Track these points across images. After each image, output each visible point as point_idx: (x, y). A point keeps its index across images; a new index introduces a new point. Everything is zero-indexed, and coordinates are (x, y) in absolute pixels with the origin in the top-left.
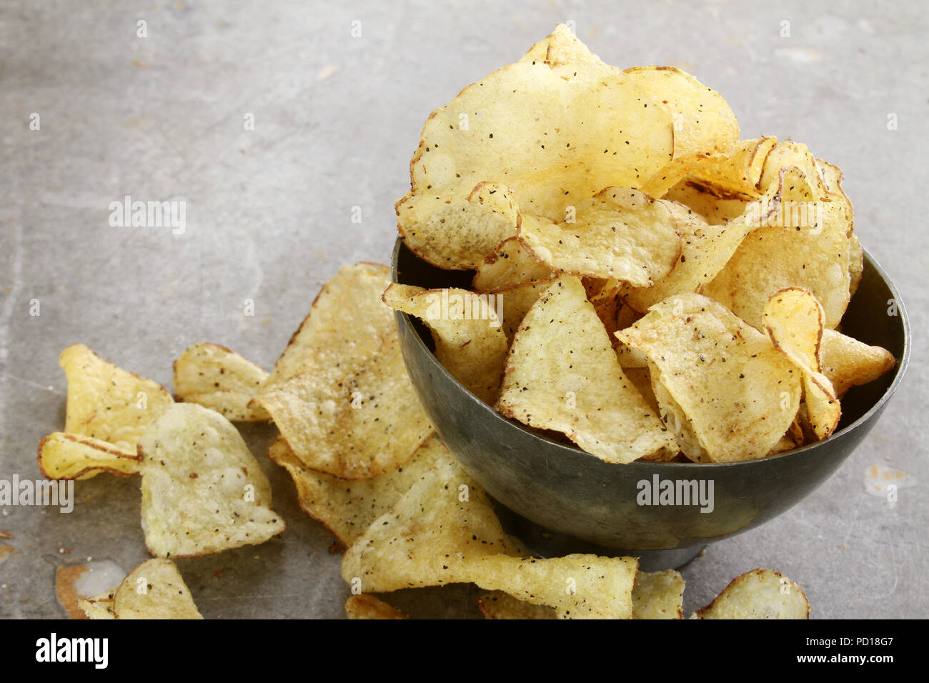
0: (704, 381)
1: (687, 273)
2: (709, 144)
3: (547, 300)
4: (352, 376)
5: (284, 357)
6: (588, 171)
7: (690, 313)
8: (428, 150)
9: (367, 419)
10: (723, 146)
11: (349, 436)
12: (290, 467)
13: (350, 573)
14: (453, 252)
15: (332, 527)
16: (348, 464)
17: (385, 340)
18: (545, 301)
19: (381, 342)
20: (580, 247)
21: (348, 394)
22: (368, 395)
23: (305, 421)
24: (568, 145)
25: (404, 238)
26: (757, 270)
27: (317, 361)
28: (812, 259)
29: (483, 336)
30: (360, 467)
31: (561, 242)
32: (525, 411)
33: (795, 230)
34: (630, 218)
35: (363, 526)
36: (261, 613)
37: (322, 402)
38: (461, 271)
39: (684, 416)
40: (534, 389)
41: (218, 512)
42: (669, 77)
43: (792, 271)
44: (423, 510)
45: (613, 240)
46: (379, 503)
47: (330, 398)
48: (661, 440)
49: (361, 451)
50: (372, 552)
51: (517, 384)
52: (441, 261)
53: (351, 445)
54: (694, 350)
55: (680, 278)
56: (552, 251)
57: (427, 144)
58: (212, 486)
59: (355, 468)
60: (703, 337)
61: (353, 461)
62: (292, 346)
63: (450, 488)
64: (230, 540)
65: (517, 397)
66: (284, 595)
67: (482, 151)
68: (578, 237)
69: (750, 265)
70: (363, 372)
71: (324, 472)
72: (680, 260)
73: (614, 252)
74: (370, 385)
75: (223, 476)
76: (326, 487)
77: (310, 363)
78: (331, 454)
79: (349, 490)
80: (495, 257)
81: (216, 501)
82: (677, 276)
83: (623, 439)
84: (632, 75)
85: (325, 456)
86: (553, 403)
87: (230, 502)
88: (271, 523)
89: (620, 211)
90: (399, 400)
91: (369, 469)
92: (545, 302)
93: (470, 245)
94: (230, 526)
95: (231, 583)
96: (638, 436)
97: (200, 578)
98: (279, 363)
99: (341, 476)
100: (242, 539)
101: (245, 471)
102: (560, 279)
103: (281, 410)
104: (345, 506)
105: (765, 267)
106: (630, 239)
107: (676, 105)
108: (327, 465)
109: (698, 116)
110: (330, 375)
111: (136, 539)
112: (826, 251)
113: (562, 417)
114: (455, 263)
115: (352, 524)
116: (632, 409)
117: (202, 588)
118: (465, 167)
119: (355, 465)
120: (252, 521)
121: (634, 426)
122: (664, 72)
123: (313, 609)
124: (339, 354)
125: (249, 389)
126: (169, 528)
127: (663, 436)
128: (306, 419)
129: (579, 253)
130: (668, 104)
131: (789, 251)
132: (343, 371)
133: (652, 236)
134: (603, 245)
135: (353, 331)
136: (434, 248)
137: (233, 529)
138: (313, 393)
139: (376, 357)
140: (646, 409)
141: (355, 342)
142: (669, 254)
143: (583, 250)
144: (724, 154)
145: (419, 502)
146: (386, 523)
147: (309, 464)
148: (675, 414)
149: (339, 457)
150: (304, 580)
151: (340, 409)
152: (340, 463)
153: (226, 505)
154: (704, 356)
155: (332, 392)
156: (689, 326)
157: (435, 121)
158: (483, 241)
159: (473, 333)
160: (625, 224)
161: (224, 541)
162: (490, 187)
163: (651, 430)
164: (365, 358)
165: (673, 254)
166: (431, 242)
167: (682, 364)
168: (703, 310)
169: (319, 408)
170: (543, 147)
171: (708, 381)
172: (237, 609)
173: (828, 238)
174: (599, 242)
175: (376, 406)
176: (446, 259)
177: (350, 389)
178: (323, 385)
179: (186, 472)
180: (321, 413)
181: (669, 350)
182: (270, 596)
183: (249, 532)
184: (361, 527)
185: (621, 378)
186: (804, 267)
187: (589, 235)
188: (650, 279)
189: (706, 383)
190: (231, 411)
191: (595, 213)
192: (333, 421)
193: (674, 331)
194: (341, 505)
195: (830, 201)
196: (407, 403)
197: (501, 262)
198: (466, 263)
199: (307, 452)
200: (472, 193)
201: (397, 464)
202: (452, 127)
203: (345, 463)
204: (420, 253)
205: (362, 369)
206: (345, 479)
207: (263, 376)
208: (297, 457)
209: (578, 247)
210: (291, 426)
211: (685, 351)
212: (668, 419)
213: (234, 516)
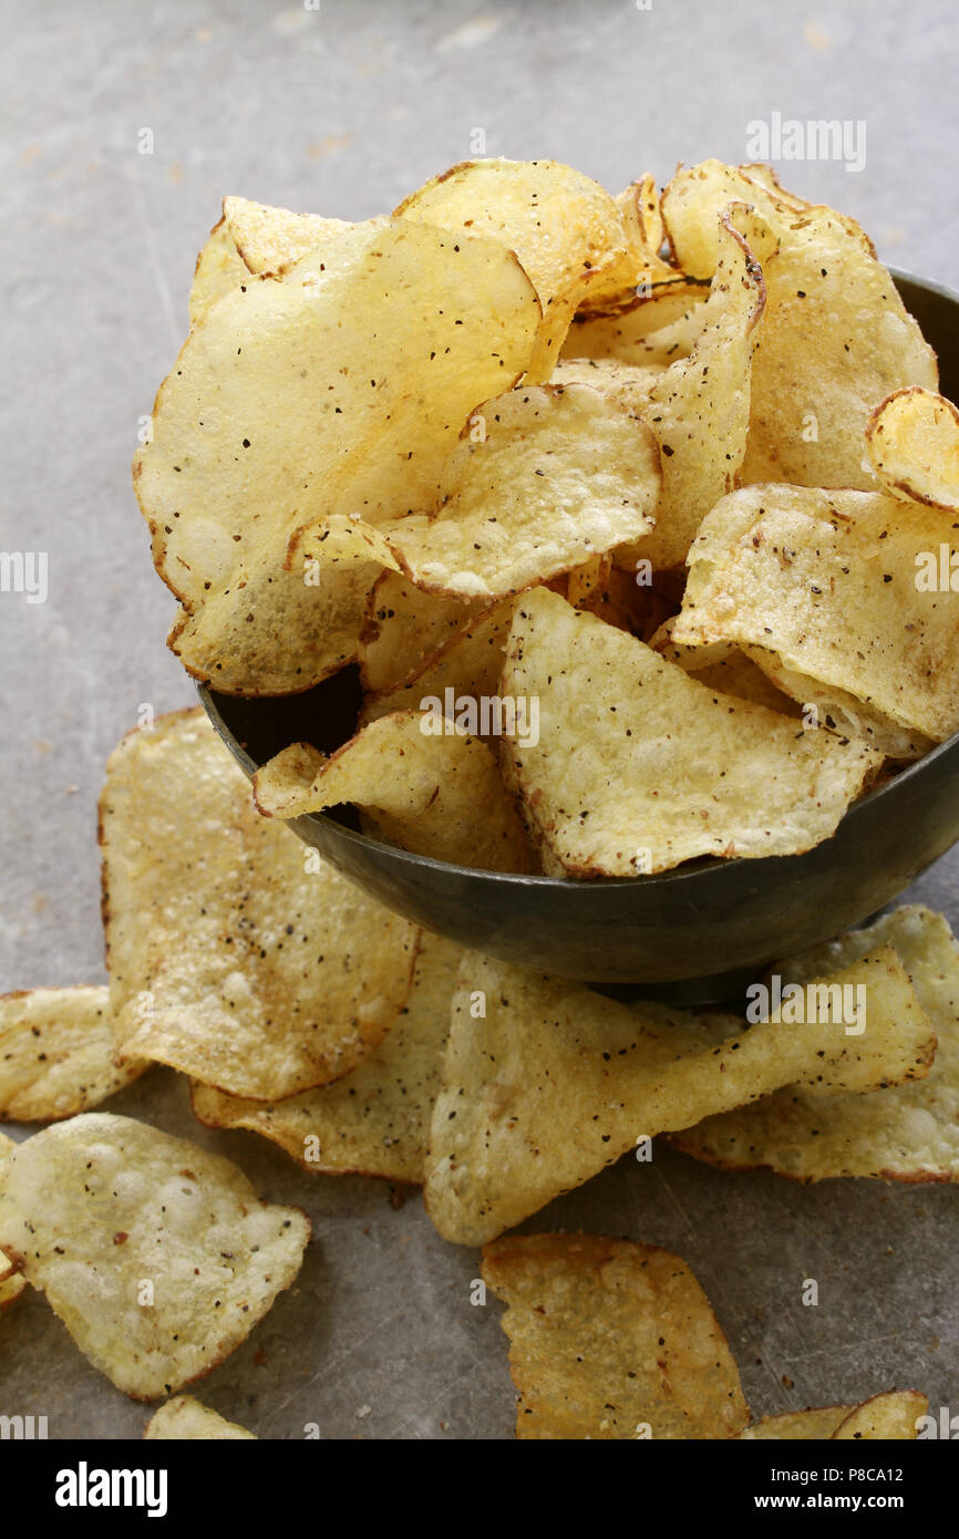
0: (842, 622)
1: (689, 468)
2: (576, 248)
3: (521, 651)
4: (234, 914)
5: (112, 948)
6: (421, 402)
7: (749, 530)
8: (168, 530)
9: (305, 968)
10: (601, 237)
11: (297, 1010)
12: (248, 1122)
13: (454, 1227)
14: (296, 655)
15: (373, 1168)
16: (326, 1055)
17: (243, 826)
18: (519, 655)
19: (239, 833)
20: (510, 536)
21: (249, 947)
22: (281, 928)
23: (220, 1035)
24: (373, 384)
25: (209, 682)
26: (786, 397)
27: (170, 925)
28: (852, 330)
29: (451, 766)
30: (346, 1046)
31: (477, 547)
32: (619, 855)
33: (797, 301)
34: (547, 436)
35: (413, 1132)
36: (368, 1379)
37: (221, 987)
38: (332, 677)
39: (853, 698)
40: (597, 805)
41: (197, 1272)
42: (463, 181)
43: (834, 365)
44: (493, 1059)
45: (551, 491)
46: (409, 1082)
47: (229, 971)
48: (855, 763)
49: (329, 1022)
50: (468, 1176)
51: (562, 811)
52: (290, 682)
53: (309, 1023)
54: (796, 585)
55: (683, 482)
56: (471, 569)
57: (161, 522)
58: (159, 1235)
59: (340, 1054)
60: (794, 554)
61: (330, 1045)
62: (111, 925)
63: (511, 1000)
64: (251, 1308)
65: (582, 835)
66: (380, 1325)
67: (247, 476)
68: (494, 520)
69: (770, 395)
70: (246, 898)
71: (302, 1091)
72: (663, 455)
73: (566, 509)
74: (270, 911)
75: (164, 1209)
76: (320, 1111)
77: (161, 935)
78: (290, 1057)
79: (352, 1092)
80: (374, 625)
81: (181, 1255)
82: (677, 482)
83: (795, 798)
84: (409, 214)
85: (286, 1066)
86: (647, 811)
87: (202, 1242)
88: (286, 1231)
89: (523, 437)
90: (333, 909)
91: (361, 1041)
92: (520, 658)
93: (314, 626)
94: (231, 1282)
95: (289, 1362)
96: (813, 776)
97: (237, 1386)
98: (110, 962)
99: (328, 1080)
100: (265, 1294)
101: (188, 1175)
102: (516, 607)
103: (177, 1046)
104: (365, 1120)
105: (794, 385)
106: (573, 471)
107: (490, 218)
108: (298, 1078)
109: (534, 215)
110: (203, 937)
111: (98, 1390)
112: (862, 303)
113: (680, 827)
114: (312, 669)
115: (396, 1142)
116: (765, 738)
117: (252, 1400)
118: (237, 517)
119: (338, 1050)
120: (256, 1249)
121: (794, 765)
122: (452, 179)
123: (436, 1317)
124: (192, 894)
125: (94, 1031)
126: (138, 1343)
127: (851, 754)
128: (219, 1031)
129: (516, 546)
130: (477, 223)
131: (812, 337)
132: (217, 915)
133: (599, 446)
134: (543, 509)
135: (189, 844)
136: (263, 669)
137: (240, 1285)
138: (199, 980)
139: (249, 862)
140: (786, 724)
141: (202, 860)
142: (640, 457)
143: (519, 537)
144: (614, 250)
145: (479, 1052)
146: (452, 1115)
147: (271, 1096)
148: (839, 706)
149: (306, 1053)
150: (391, 1279)
151: (254, 977)
152: (314, 1061)
153: (199, 1251)
154: (815, 582)
155: (225, 960)
156: (763, 552)
157: (149, 475)
158: (330, 608)
159: (435, 773)
160: (549, 453)
161: (243, 1315)
162: (316, 531)
163: (825, 757)
164: (233, 874)
165: (648, 452)
166: (254, 661)
167: (798, 620)
168: (762, 512)
169: (223, 998)
170: (338, 411)
171: (846, 619)
172: (328, 1398)
173: (855, 282)
174: (532, 508)
175: (305, 939)
176: (295, 673)
177: (246, 938)
178: (204, 959)
179: (103, 1240)
180: (232, 1004)
181: (765, 609)
182: (361, 1342)
183: (266, 1272)
184: (411, 1137)
185: (716, 701)
186: (847, 348)
187: (509, 504)
188: (644, 515)
189: (845, 625)
190: (93, 1086)
191: (488, 464)
192: (257, 1003)
193: (749, 575)
194: (359, 1122)
195: (808, 223)
196: (346, 906)
197: (388, 628)
198: (330, 660)
199: (256, 1080)
200: (288, 557)
201: (398, 1007)
202: (178, 470)
203: (322, 1057)
204: (248, 691)
205: (243, 894)
206: (338, 1079)
207: (100, 996)
208: (251, 1099)
209: (507, 537)
210: (207, 1059)
211: (785, 596)
212: (834, 720)
213: (225, 1261)
